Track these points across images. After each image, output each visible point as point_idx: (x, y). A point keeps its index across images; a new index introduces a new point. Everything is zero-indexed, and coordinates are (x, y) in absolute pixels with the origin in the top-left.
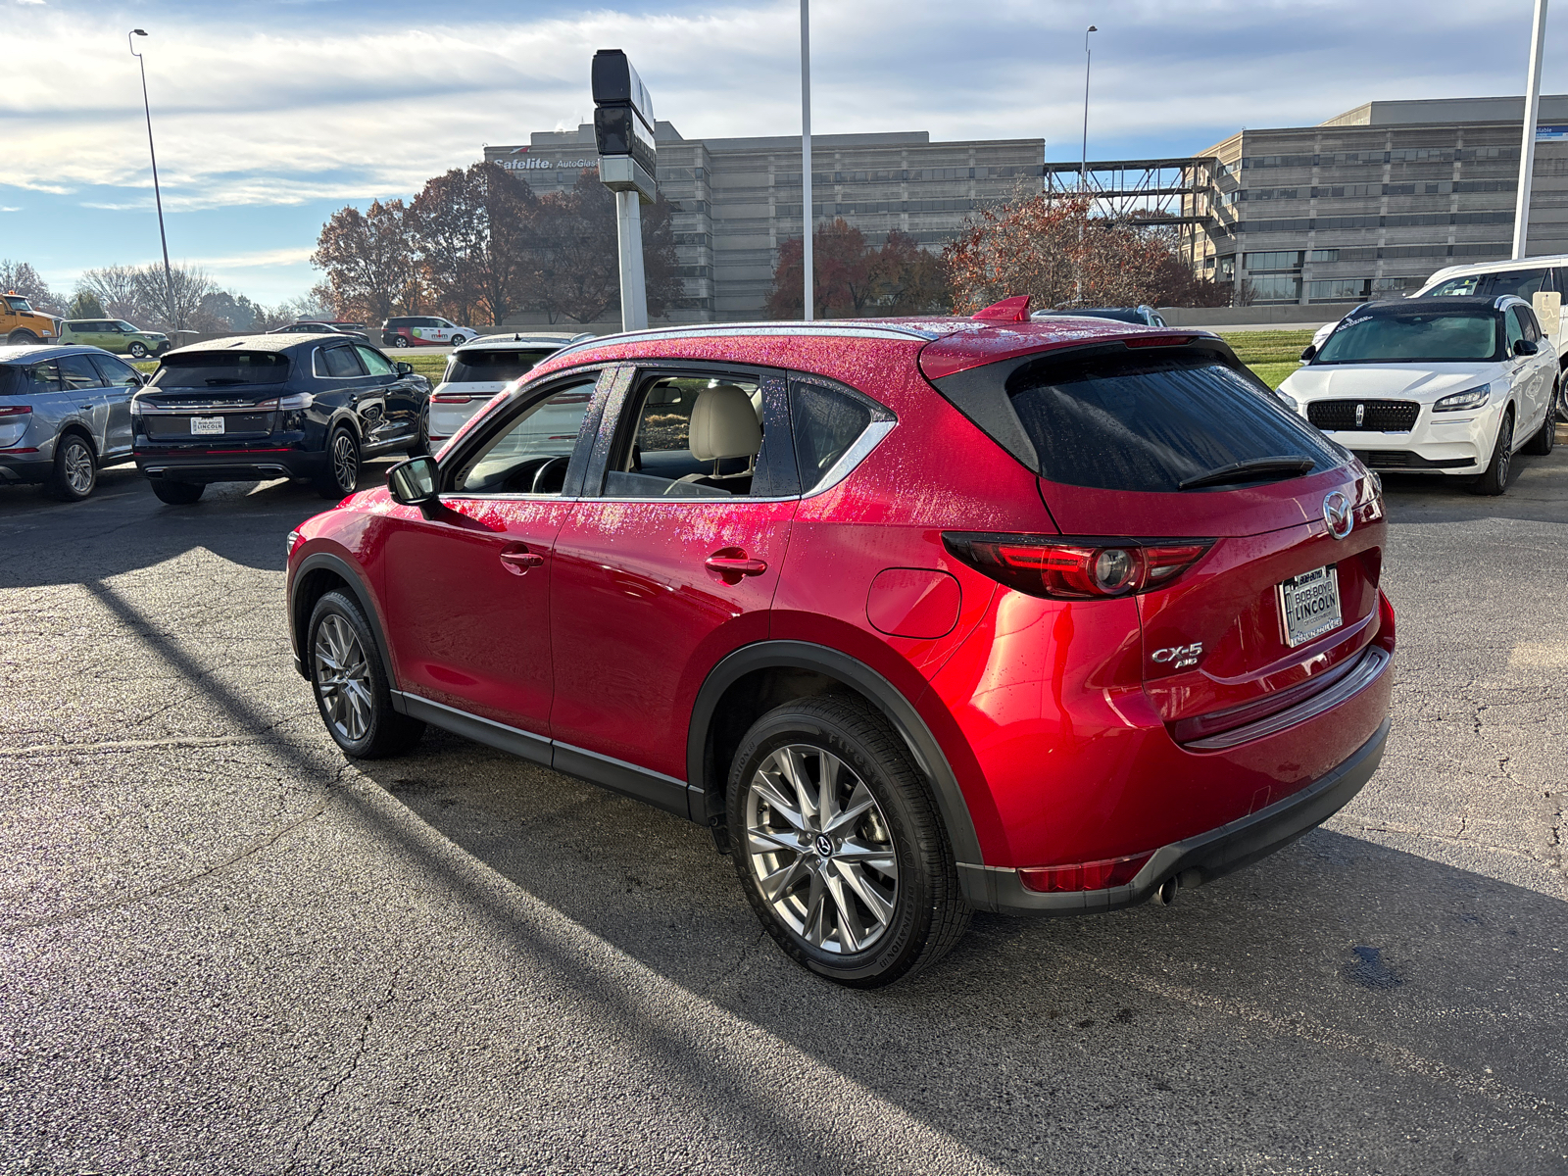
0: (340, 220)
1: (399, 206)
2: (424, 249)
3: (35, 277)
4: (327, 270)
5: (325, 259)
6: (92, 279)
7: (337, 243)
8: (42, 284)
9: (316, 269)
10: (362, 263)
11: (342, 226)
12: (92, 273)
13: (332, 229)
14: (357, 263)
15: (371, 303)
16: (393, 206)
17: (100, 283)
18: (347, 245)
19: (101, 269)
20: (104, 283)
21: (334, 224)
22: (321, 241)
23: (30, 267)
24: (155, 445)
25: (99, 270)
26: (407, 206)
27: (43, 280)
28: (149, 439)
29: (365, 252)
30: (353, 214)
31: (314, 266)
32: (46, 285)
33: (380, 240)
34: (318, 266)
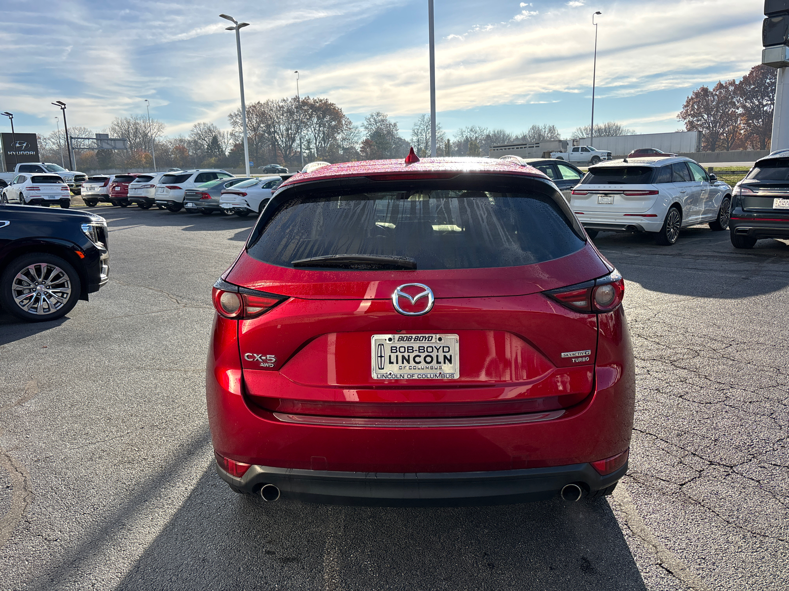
0: (697, 95)
1: (733, 83)
2: (744, 107)
3: (556, 131)
4: (685, 121)
5: (684, 116)
6: (579, 131)
7: (693, 106)
8: (558, 134)
9: (679, 121)
10: (706, 116)
11: (697, 97)
12: (580, 128)
13: (692, 98)
14: (702, 117)
15: (707, 139)
16: (729, 84)
17: (582, 133)
18: (699, 108)
19: (584, 127)
20: (584, 133)
21: (694, 97)
22: (685, 106)
23: (554, 127)
24: (746, 214)
25: (583, 128)
26: (737, 83)
27: (559, 133)
28: (743, 210)
29: (708, 110)
30: (705, 91)
31: (678, 119)
32: (560, 135)
33: (718, 103)
34: (681, 120)
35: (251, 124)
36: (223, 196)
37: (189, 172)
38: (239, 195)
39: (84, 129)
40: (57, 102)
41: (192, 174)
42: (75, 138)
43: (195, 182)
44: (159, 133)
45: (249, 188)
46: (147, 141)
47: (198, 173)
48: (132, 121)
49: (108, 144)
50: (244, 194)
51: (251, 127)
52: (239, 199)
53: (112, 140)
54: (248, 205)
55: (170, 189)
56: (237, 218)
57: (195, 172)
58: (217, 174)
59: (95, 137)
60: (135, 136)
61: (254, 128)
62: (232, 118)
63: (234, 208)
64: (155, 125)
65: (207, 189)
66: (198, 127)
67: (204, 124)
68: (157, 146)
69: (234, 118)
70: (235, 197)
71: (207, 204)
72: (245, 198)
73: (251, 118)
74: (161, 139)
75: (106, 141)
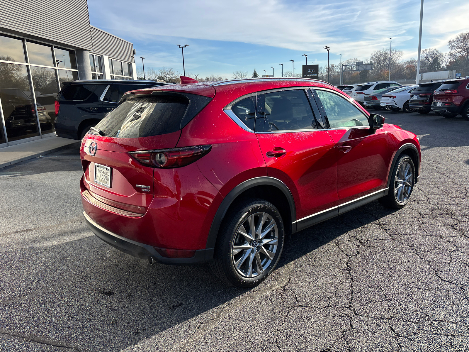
35: (465, 46)
36: (383, 98)
37: (371, 83)
38: (391, 98)
39: (357, 59)
40: (325, 47)
41: (373, 85)
42: (345, 65)
43: (374, 89)
44: (398, 58)
45: (398, 93)
46: (391, 63)
47: (377, 84)
48: (384, 52)
49: (362, 67)
50: (394, 97)
51: (465, 49)
52: (390, 99)
53: (365, 65)
54: (396, 104)
55: (358, 94)
56: (392, 112)
57: (375, 84)
58: (390, 84)
59: (355, 64)
60: (384, 61)
61: (467, 49)
62: (451, 44)
63: (386, 106)
64: (397, 53)
65: (376, 94)
66: (425, 52)
67: (430, 49)
68: (395, 66)
69: (452, 44)
70: (388, 99)
71: (375, 103)
72: (394, 99)
73: (466, 42)
74: (400, 61)
75: (361, 66)
